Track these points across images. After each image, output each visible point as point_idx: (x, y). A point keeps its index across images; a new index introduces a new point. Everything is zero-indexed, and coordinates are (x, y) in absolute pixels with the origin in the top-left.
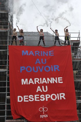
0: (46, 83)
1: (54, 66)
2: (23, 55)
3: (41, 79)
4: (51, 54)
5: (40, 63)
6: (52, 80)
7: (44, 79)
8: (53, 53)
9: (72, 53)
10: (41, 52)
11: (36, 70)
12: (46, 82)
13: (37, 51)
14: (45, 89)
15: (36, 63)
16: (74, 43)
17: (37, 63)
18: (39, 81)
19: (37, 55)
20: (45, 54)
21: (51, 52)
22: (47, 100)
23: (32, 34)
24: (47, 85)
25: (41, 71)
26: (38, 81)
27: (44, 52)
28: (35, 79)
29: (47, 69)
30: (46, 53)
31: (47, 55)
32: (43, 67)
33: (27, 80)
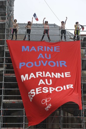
0: (50, 77)
1: (60, 62)
2: (23, 51)
3: (44, 72)
4: (57, 50)
5: (43, 58)
6: (58, 75)
7: (48, 73)
8: (59, 49)
9: (81, 50)
10: (45, 47)
11: (38, 64)
12: (50, 75)
13: (40, 47)
14: (49, 82)
15: (38, 58)
16: (84, 38)
17: (40, 58)
18: (42, 75)
19: (40, 50)
20: (49, 50)
21: (57, 48)
22: (51, 92)
23: (36, 26)
24: (51, 78)
25: (45, 65)
26: (40, 75)
27: (48, 48)
28: (37, 73)
29: (52, 64)
30: (51, 49)
31: (52, 50)
32: (46, 62)
33: (27, 75)
